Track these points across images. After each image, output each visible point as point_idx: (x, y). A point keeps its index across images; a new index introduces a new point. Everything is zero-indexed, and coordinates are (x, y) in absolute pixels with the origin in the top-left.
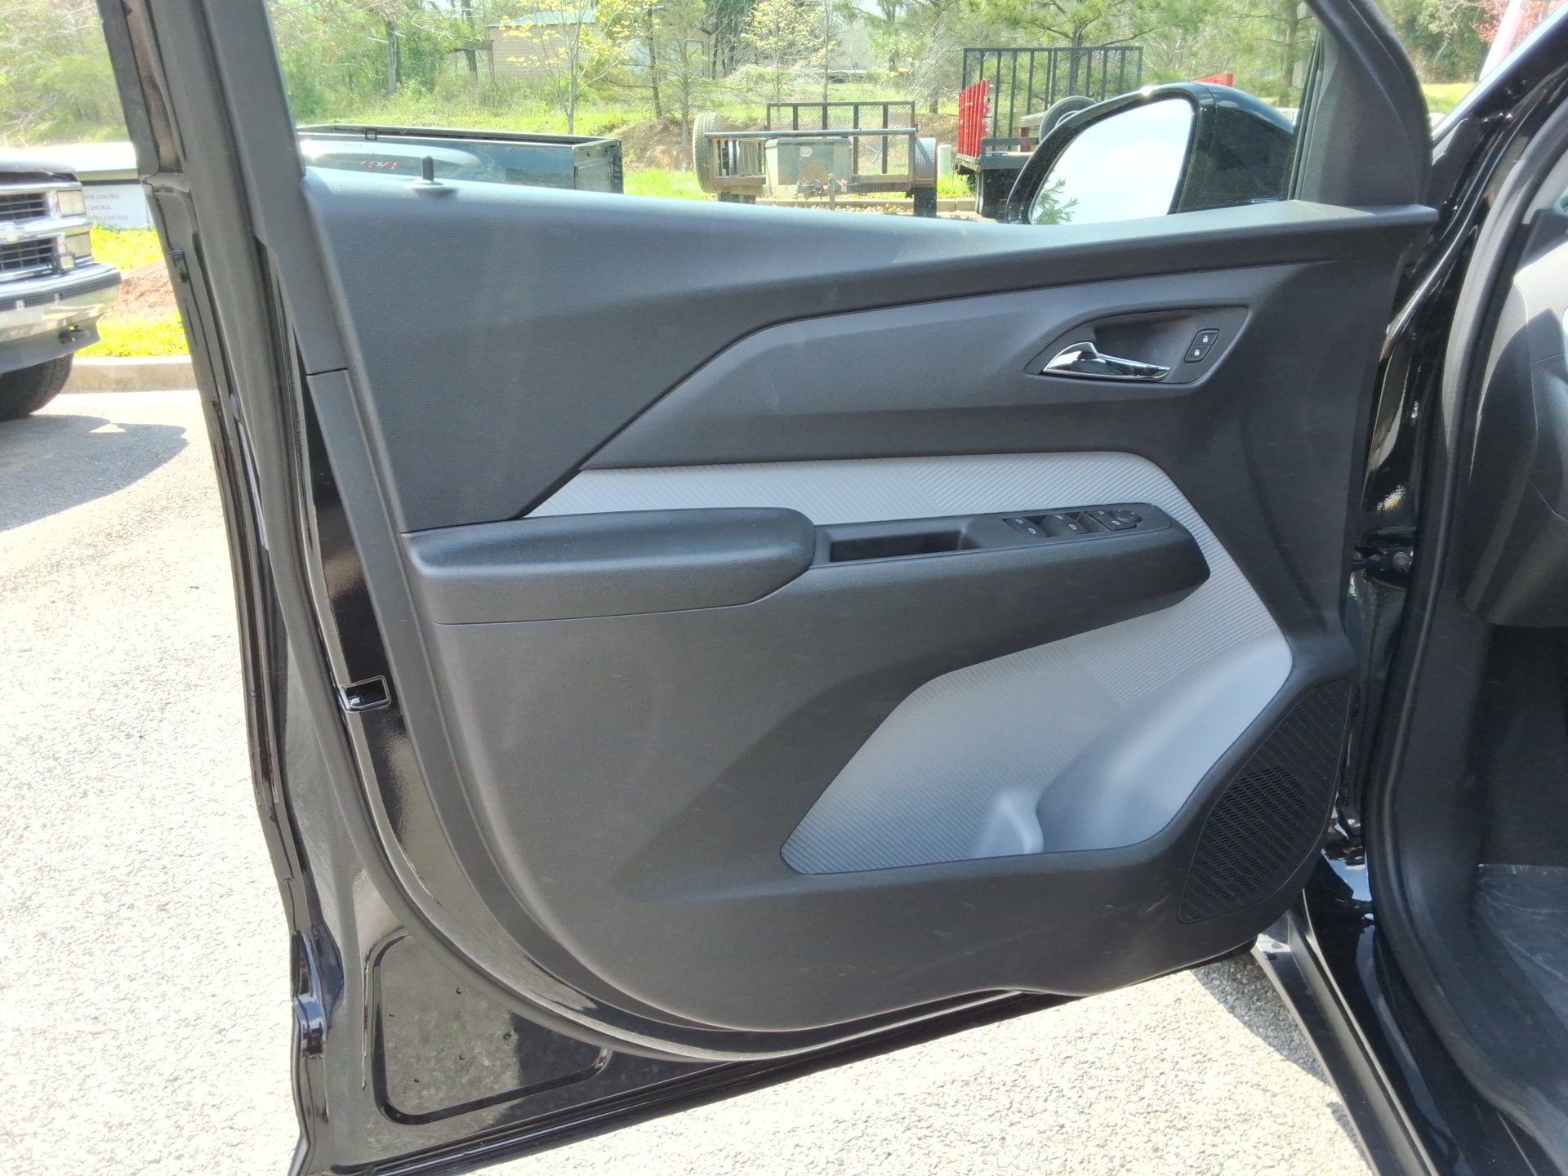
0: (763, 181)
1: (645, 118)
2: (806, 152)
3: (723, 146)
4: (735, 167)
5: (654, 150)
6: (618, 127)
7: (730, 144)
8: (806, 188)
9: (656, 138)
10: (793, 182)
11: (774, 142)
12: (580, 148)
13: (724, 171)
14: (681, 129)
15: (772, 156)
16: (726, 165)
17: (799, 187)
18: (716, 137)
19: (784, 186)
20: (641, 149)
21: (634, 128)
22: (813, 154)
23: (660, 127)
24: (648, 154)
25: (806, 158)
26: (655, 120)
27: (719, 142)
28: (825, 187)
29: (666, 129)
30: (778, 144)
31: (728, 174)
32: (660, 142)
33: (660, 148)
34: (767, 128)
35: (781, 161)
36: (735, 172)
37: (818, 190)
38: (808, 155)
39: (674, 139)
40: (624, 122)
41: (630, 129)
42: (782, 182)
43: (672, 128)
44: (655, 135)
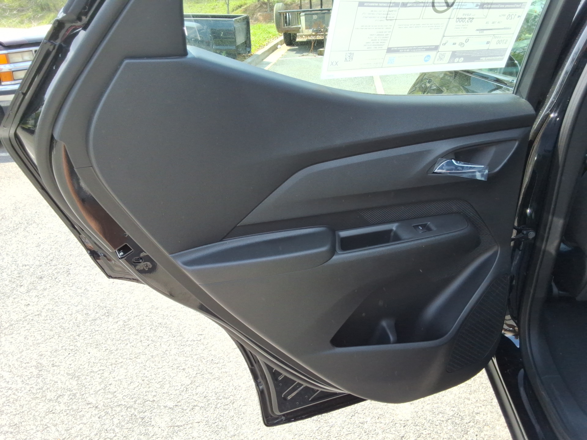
0: (300, 28)
1: (253, 2)
2: (315, 17)
3: (285, 15)
4: (289, 23)
5: (257, 15)
6: (243, 6)
7: (287, 14)
8: (315, 30)
9: (258, 10)
10: (310, 28)
11: (304, 13)
12: (236, 20)
13: (285, 25)
14: (267, 6)
15: (303, 19)
16: (286, 22)
17: (313, 30)
18: (282, 12)
19: (307, 30)
20: (252, 14)
21: (249, 6)
22: (317, 18)
23: (259, 5)
24: (255, 16)
25: (315, 19)
26: (257, 3)
27: (283, 14)
28: (322, 30)
29: (261, 6)
30: (305, 14)
31: (287, 26)
32: (259, 11)
33: (259, 14)
34: (301, 8)
35: (306, 21)
36: (289, 25)
37: (320, 31)
38: (316, 18)
39: (264, 10)
40: (245, 4)
41: (248, 7)
42: (306, 28)
43: (263, 6)
44: (258, 8)
